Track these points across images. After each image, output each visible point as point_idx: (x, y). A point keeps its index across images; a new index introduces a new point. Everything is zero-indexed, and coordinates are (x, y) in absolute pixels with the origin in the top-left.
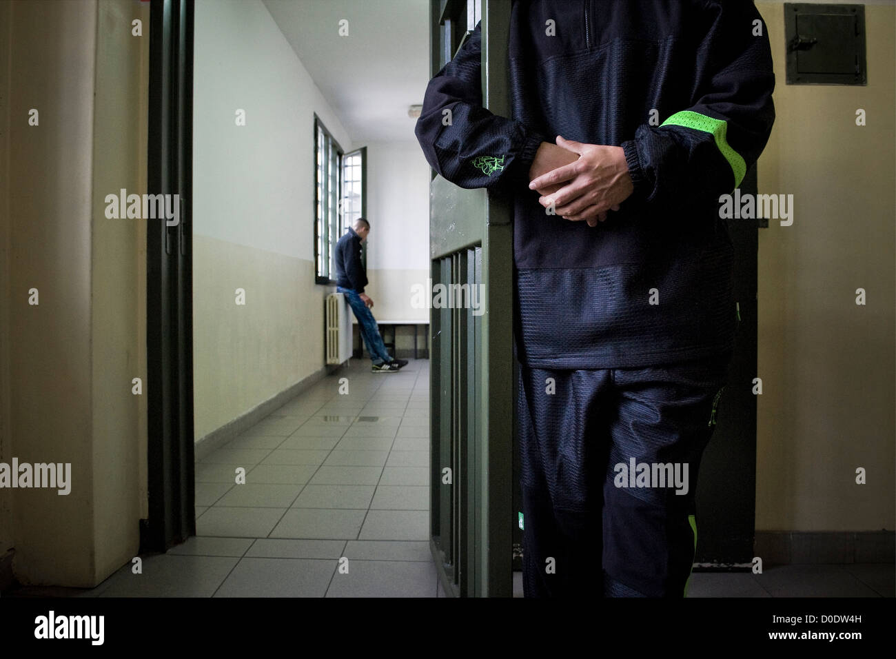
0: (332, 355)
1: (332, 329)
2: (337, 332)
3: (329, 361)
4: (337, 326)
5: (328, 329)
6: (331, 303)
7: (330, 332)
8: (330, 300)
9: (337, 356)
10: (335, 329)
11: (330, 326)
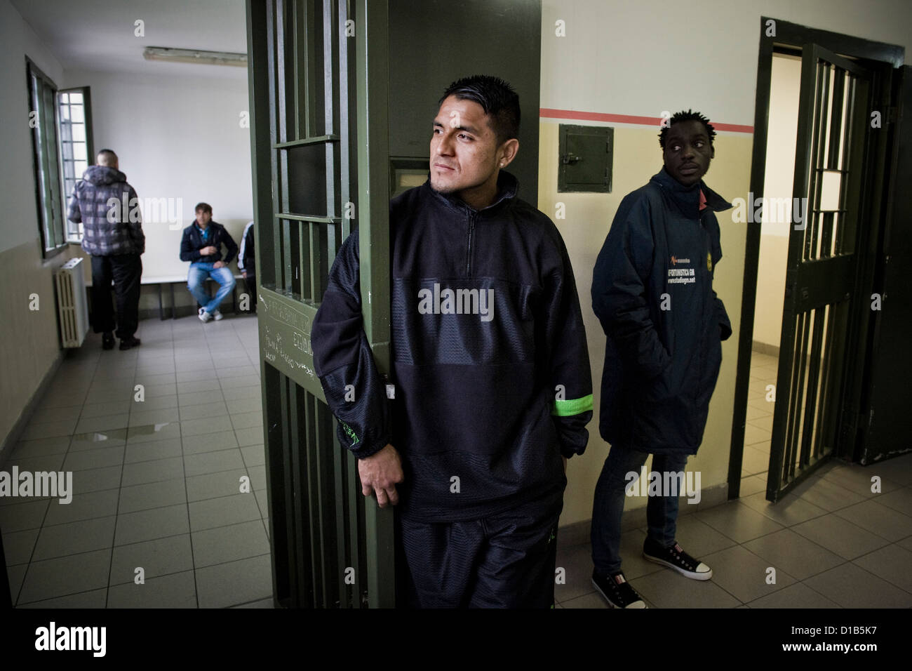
0: (68, 337)
1: (66, 308)
2: (73, 311)
3: (65, 345)
4: (72, 304)
5: (61, 309)
6: (63, 280)
7: (64, 312)
8: (60, 277)
9: (76, 339)
10: (70, 308)
11: (63, 305)
